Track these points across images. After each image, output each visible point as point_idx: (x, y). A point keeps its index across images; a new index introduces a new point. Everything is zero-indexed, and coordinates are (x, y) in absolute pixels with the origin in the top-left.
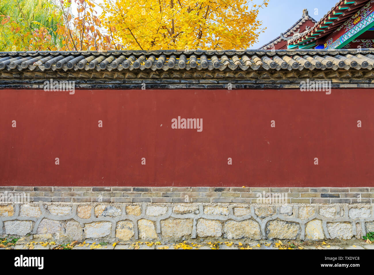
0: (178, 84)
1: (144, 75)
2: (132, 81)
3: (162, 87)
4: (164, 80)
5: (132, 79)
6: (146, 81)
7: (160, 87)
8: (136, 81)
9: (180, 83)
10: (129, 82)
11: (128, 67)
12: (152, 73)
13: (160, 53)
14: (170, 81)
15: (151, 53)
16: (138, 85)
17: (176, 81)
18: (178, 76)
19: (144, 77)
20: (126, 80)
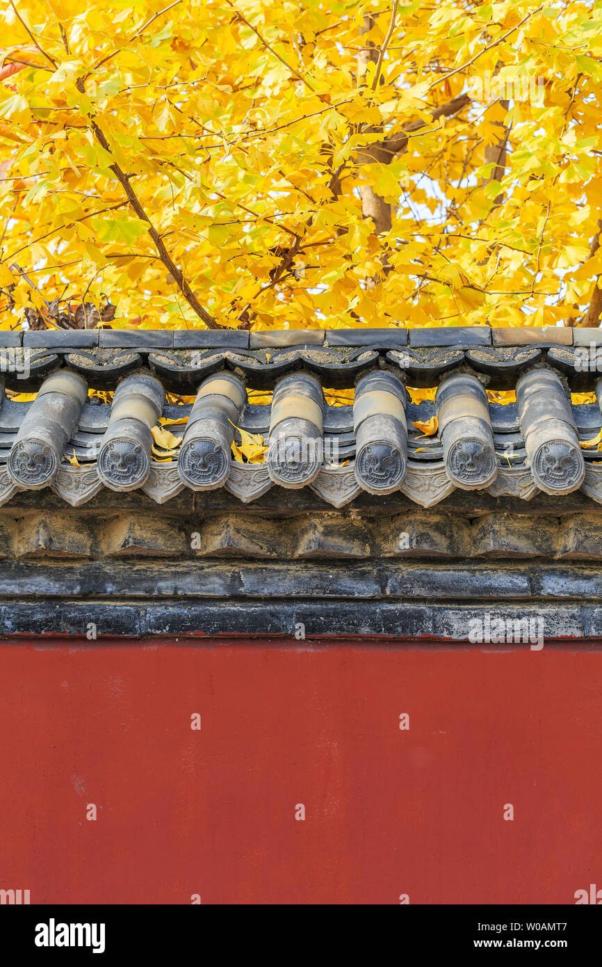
0: (516, 609)
1: (252, 537)
2: (152, 579)
3: (389, 630)
4: (406, 570)
5: (156, 567)
6: (264, 582)
7: (374, 626)
8: (188, 579)
9: (534, 598)
10: (130, 583)
11: (139, 477)
12: (316, 521)
13: (366, 356)
14: (456, 585)
15: (291, 356)
16: (196, 610)
17: (502, 579)
18: (524, 546)
19: (253, 548)
20: (108, 569)
